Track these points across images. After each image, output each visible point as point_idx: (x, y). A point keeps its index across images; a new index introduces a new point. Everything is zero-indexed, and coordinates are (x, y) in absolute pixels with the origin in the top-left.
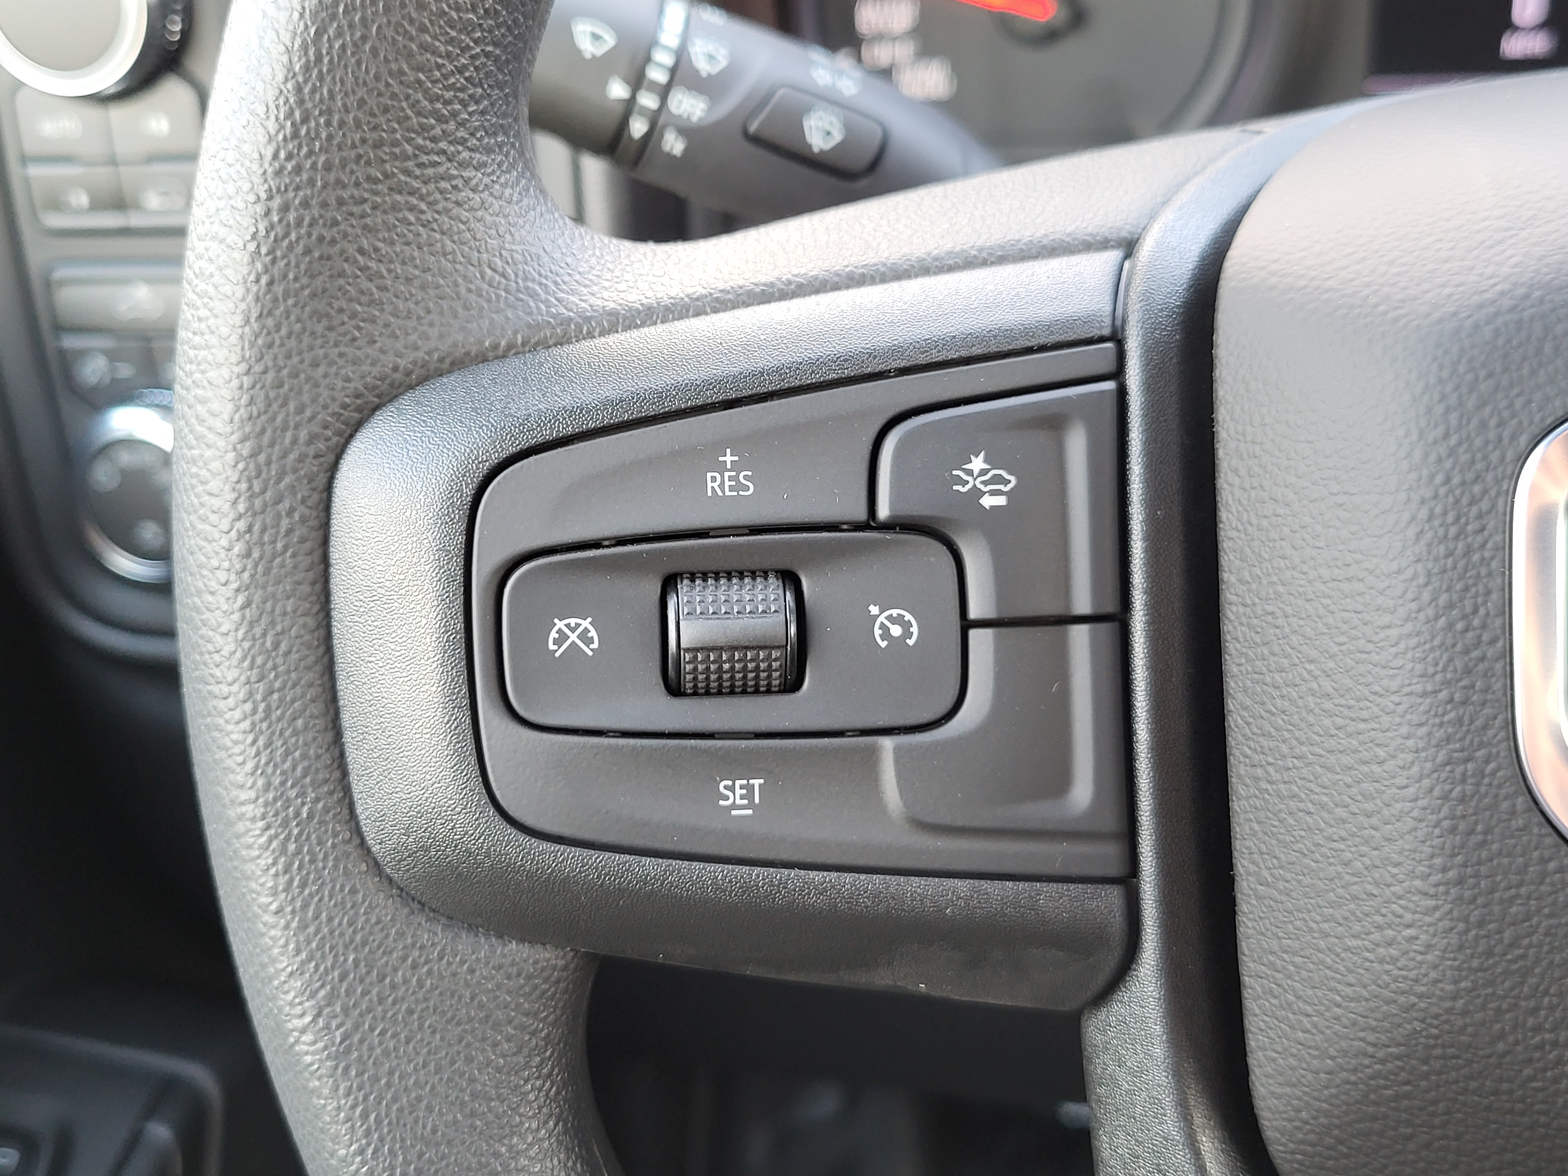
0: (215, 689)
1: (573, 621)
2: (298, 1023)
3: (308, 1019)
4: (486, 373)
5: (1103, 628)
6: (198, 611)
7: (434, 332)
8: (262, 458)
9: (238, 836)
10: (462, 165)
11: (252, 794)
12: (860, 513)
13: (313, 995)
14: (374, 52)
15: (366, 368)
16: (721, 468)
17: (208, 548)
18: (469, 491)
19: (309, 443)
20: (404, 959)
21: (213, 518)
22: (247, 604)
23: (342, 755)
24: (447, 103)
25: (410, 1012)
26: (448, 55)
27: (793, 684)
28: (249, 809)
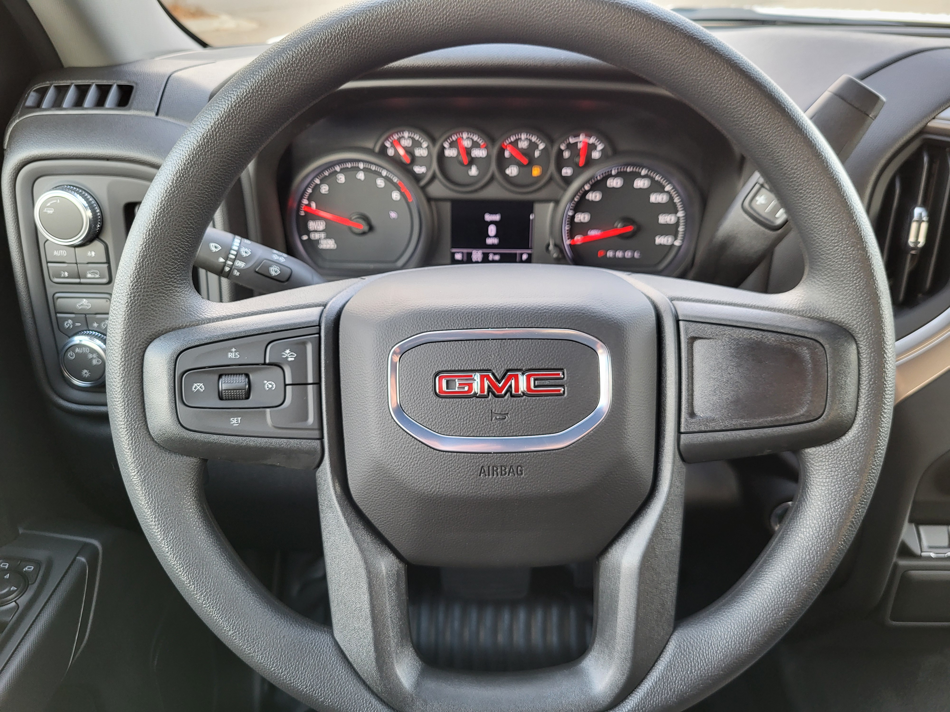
0: (115, 400)
1: (198, 384)
2: (133, 474)
3: (135, 473)
4: (180, 332)
5: (315, 386)
6: (112, 383)
7: (168, 322)
8: (128, 349)
9: (120, 433)
10: (175, 287)
11: (124, 423)
12: (263, 362)
13: (137, 468)
14: (155, 264)
15: (152, 330)
16: (232, 352)
17: (115, 369)
18: (175, 356)
19: (139, 346)
20: (159, 459)
21: (116, 362)
22: (124, 381)
23: (145, 414)
24: (172, 275)
25: (160, 471)
26: (172, 265)
27: (247, 397)
28: (123, 426)
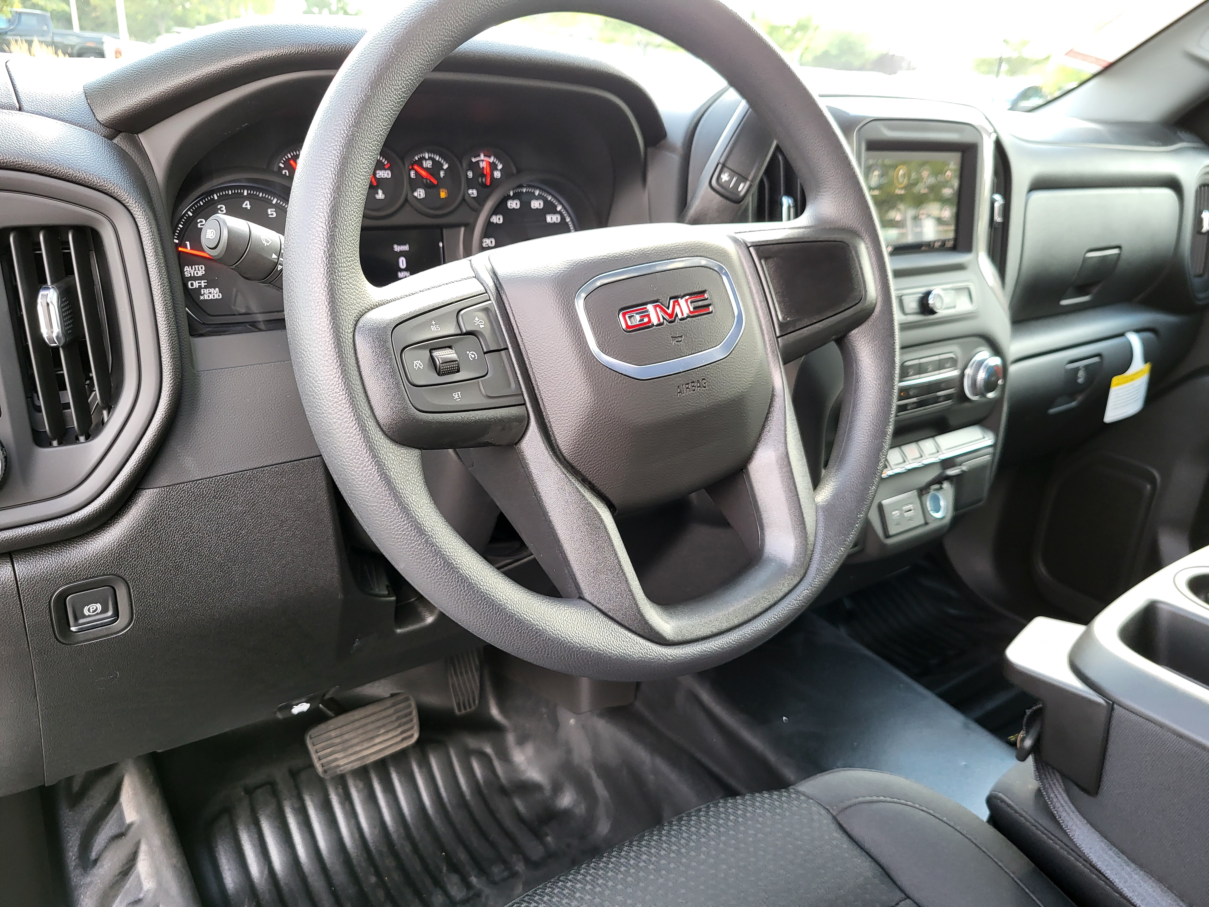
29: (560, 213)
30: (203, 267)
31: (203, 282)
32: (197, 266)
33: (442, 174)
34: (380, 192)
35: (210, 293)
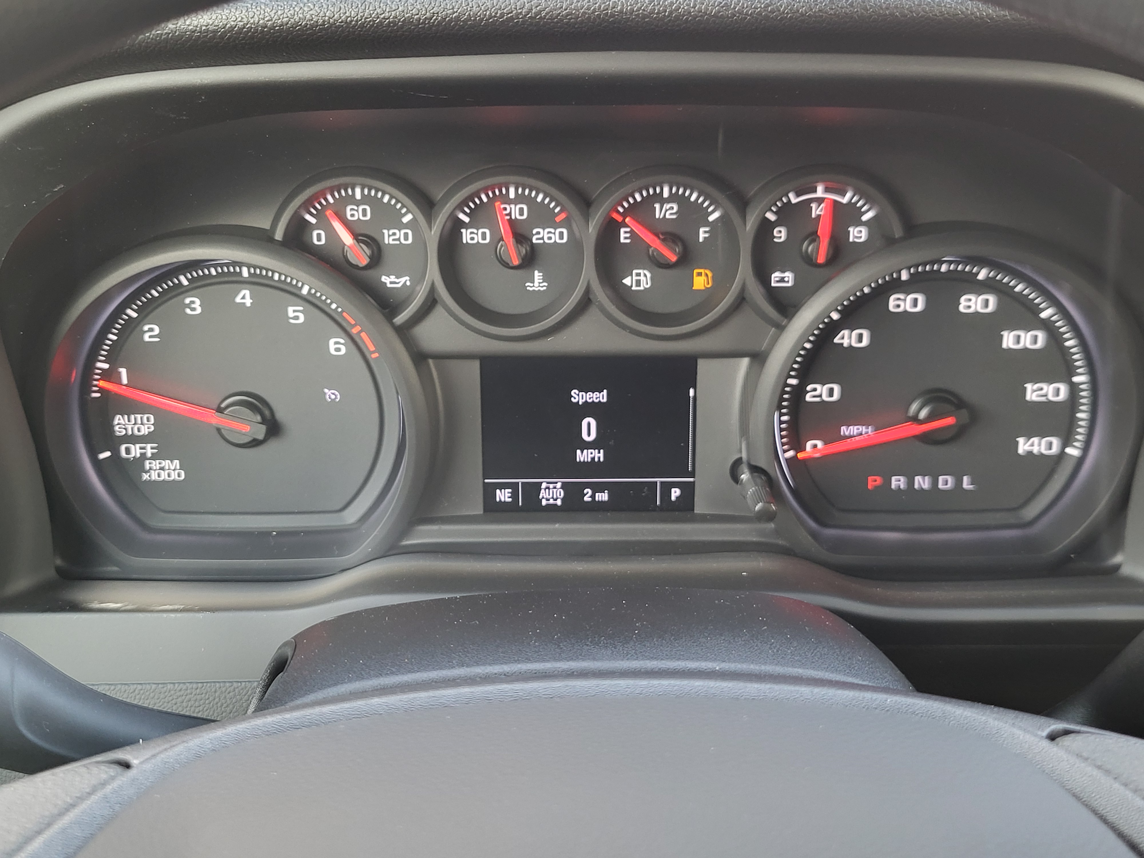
29: (1047, 325)
30: (152, 417)
31: (149, 446)
32: (139, 416)
33: (703, 234)
34: (538, 275)
35: (162, 469)
